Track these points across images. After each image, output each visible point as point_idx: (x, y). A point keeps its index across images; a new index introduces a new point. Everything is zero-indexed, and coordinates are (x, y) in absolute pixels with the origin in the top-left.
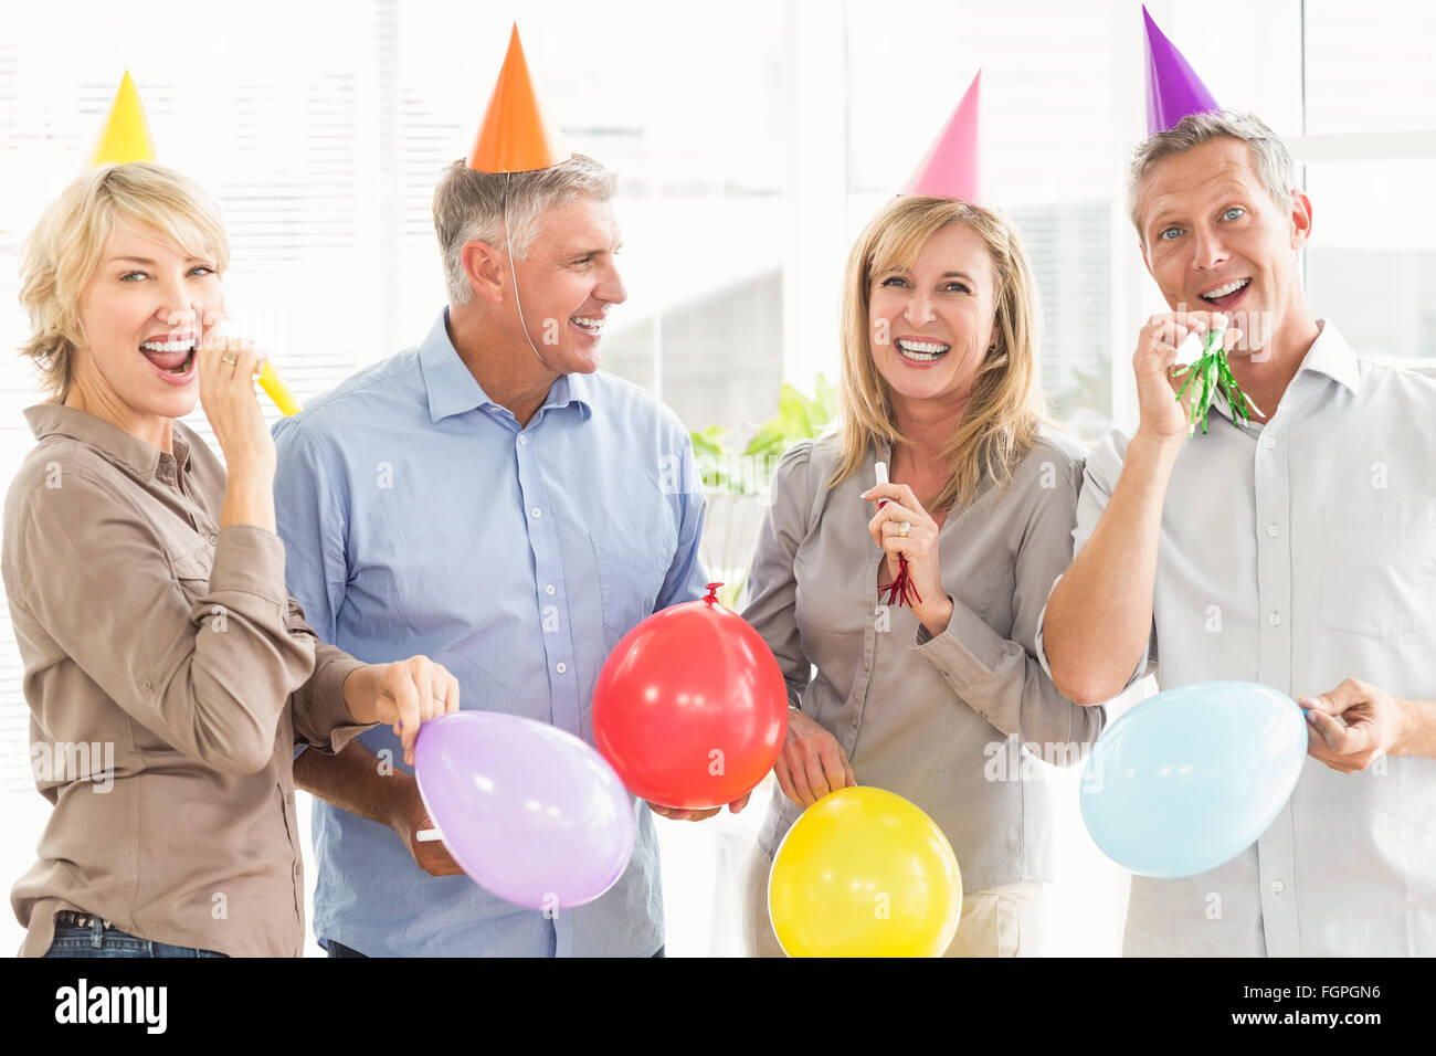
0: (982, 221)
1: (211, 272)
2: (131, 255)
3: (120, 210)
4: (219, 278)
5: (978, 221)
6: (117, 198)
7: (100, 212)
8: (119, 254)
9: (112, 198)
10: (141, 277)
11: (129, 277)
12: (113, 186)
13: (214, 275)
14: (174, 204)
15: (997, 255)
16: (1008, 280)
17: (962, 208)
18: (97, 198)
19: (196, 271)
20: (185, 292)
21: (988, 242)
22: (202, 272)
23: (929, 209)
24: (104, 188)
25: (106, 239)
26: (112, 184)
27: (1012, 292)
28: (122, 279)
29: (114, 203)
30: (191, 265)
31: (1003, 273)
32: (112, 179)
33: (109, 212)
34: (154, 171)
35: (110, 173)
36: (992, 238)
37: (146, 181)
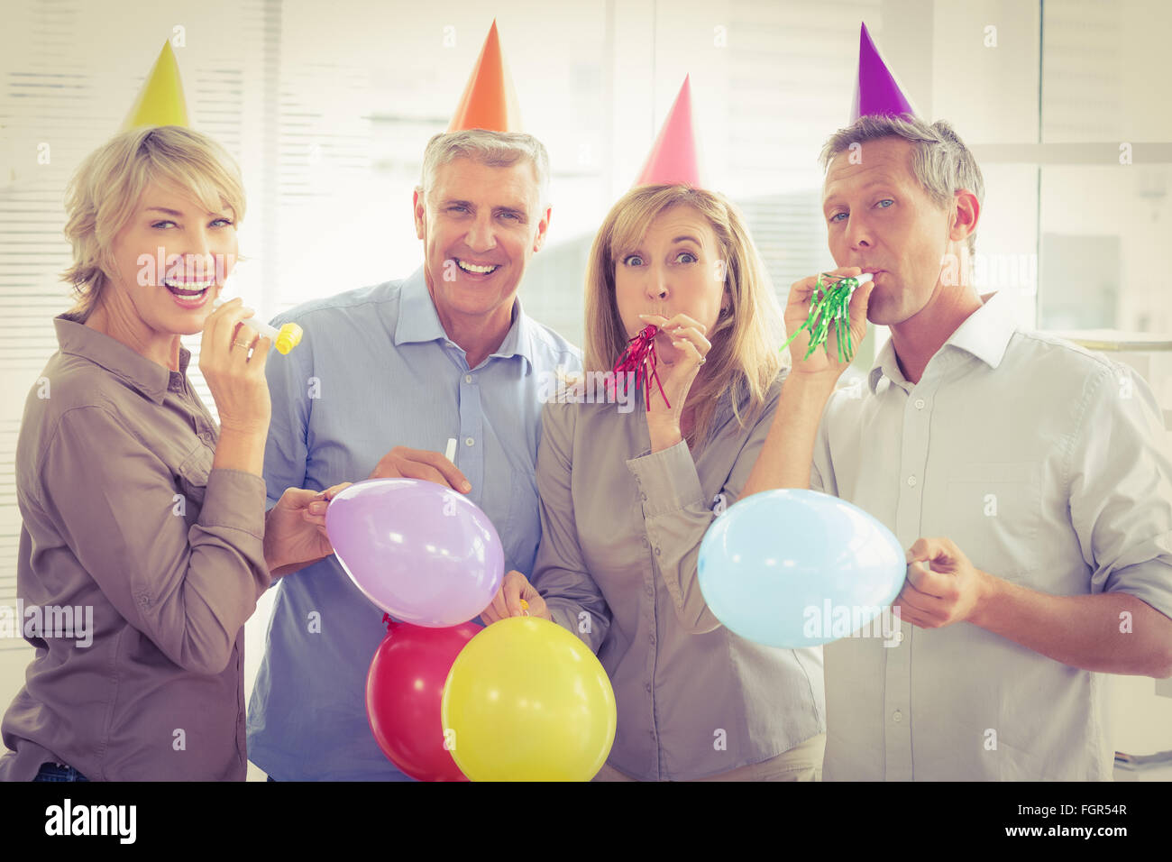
0: (700, 200)
1: (229, 223)
2: (163, 206)
3: (156, 169)
4: (236, 229)
5: (700, 201)
6: (153, 157)
7: (140, 167)
8: (153, 206)
9: (149, 156)
10: (169, 226)
11: (161, 225)
12: (151, 146)
13: (231, 226)
14: (198, 164)
15: (718, 228)
16: (732, 249)
17: (684, 190)
18: (137, 155)
19: (216, 223)
20: (206, 240)
21: (709, 218)
22: (222, 224)
23: (654, 194)
24: (143, 148)
25: (143, 190)
26: (153, 144)
27: (736, 260)
28: (153, 226)
29: (151, 162)
30: (213, 218)
31: (726, 243)
32: (151, 140)
33: (146, 170)
34: (187, 135)
35: (151, 133)
36: (712, 214)
37: (179, 144)
